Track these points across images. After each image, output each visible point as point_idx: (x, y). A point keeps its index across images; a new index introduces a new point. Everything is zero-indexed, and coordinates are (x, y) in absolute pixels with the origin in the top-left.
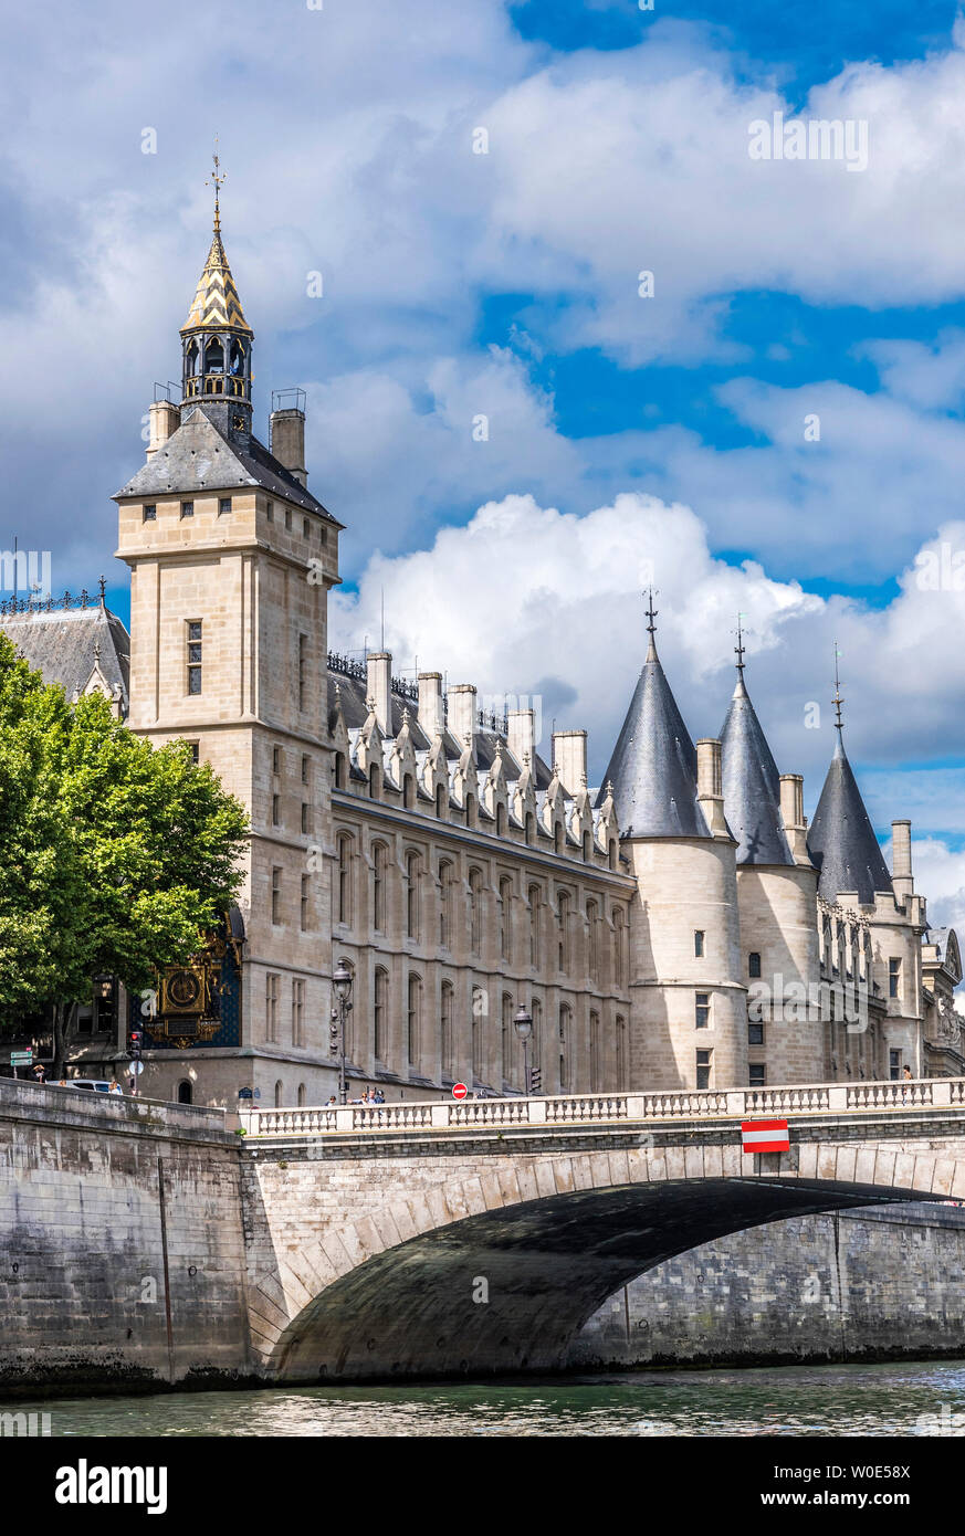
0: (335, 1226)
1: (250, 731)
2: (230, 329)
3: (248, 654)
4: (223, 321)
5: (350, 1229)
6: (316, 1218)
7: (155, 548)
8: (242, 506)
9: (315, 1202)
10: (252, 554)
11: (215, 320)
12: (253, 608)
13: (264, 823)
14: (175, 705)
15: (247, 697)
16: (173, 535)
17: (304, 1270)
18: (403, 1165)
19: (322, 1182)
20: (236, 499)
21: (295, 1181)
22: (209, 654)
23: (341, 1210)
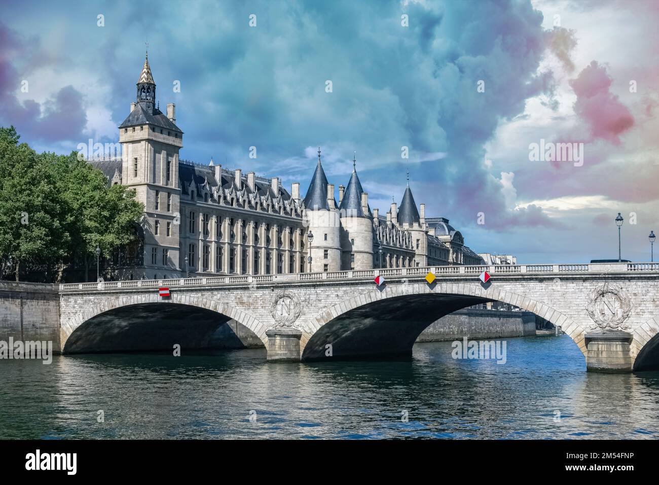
0: (78, 313)
1: (146, 186)
2: (147, 83)
3: (146, 167)
4: (145, 81)
5: (81, 314)
6: (74, 311)
7: (127, 140)
8: (146, 129)
9: (74, 307)
10: (148, 140)
11: (143, 81)
12: (148, 155)
13: (152, 209)
14: (132, 180)
15: (146, 177)
16: (131, 137)
17: (71, 324)
18: (92, 298)
19: (76, 302)
20: (144, 127)
21: (70, 302)
22: (139, 166)
23: (80, 309)
